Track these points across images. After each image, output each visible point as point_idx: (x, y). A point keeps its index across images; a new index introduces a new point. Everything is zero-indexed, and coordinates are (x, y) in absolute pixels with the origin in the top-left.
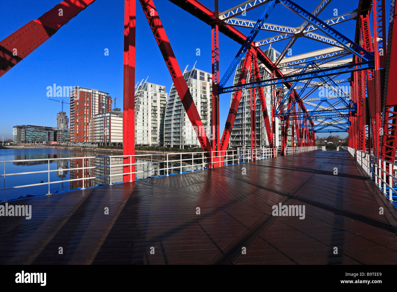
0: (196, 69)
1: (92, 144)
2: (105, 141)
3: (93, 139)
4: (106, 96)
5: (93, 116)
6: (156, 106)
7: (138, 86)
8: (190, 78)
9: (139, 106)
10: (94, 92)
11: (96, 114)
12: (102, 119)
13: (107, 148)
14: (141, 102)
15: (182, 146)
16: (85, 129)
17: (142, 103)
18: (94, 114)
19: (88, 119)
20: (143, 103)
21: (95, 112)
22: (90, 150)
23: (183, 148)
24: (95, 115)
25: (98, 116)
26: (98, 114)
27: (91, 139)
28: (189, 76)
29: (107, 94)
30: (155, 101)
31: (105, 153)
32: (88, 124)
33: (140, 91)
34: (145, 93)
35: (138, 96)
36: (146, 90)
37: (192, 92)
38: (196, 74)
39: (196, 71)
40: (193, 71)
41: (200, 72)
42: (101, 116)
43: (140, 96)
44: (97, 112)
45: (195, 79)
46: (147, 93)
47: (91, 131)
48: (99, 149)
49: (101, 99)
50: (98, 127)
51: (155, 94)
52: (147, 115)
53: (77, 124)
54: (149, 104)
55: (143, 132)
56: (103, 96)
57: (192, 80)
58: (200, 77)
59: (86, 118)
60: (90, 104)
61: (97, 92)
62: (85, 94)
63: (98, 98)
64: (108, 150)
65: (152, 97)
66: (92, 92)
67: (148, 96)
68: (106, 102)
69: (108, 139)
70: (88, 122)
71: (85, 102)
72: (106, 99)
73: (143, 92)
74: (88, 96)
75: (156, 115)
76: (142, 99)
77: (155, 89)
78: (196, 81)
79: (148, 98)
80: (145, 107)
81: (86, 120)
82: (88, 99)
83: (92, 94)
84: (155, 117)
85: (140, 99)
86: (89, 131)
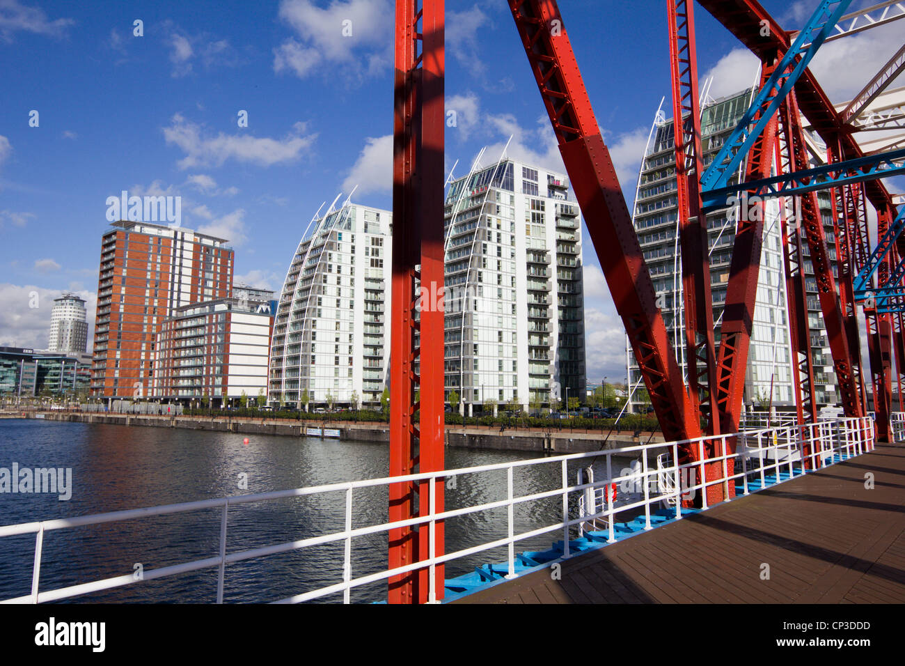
0: (511, 159)
1: (165, 401)
2: (207, 392)
3: (167, 388)
4: (218, 250)
5: (171, 312)
6: (379, 277)
7: (321, 215)
8: (493, 188)
9: (325, 277)
10: (179, 237)
11: (182, 304)
12: (201, 322)
13: (213, 416)
14: (330, 266)
15: (466, 406)
16: (143, 354)
17: (335, 269)
18: (175, 305)
19: (155, 322)
20: (339, 267)
21: (179, 300)
22: (156, 424)
23: (471, 415)
24: (180, 309)
25: (190, 312)
26: (188, 304)
27: (162, 387)
28: (487, 181)
29: (222, 241)
30: (377, 263)
31: (202, 428)
32: (154, 337)
33: (330, 229)
34: (346, 236)
35: (322, 246)
36: (349, 227)
37: (499, 231)
38: (513, 177)
39: (511, 166)
40: (500, 167)
41: (524, 168)
42: (198, 311)
43: (330, 246)
44: (186, 298)
45: (507, 189)
46: (353, 236)
47: (163, 360)
48: (188, 419)
49: (201, 259)
50: (185, 348)
51: (377, 239)
52: (352, 306)
53: (119, 338)
54: (356, 271)
55: (337, 363)
56: (208, 248)
57: (498, 194)
58: (524, 183)
59: (150, 320)
60: (164, 273)
61: (189, 237)
62: (151, 242)
63: (190, 255)
64: (217, 423)
65: (367, 249)
66: (173, 237)
67: (353, 247)
68: (219, 267)
69: (218, 386)
70: (154, 331)
71: (149, 268)
72: (216, 259)
73: (340, 234)
74: (159, 248)
75: (379, 308)
76: (335, 255)
77: (378, 225)
78: (512, 197)
79: (353, 252)
80: (345, 281)
81: (150, 324)
82: (159, 257)
83: (173, 241)
84: (377, 314)
85: (330, 255)
86: (155, 360)
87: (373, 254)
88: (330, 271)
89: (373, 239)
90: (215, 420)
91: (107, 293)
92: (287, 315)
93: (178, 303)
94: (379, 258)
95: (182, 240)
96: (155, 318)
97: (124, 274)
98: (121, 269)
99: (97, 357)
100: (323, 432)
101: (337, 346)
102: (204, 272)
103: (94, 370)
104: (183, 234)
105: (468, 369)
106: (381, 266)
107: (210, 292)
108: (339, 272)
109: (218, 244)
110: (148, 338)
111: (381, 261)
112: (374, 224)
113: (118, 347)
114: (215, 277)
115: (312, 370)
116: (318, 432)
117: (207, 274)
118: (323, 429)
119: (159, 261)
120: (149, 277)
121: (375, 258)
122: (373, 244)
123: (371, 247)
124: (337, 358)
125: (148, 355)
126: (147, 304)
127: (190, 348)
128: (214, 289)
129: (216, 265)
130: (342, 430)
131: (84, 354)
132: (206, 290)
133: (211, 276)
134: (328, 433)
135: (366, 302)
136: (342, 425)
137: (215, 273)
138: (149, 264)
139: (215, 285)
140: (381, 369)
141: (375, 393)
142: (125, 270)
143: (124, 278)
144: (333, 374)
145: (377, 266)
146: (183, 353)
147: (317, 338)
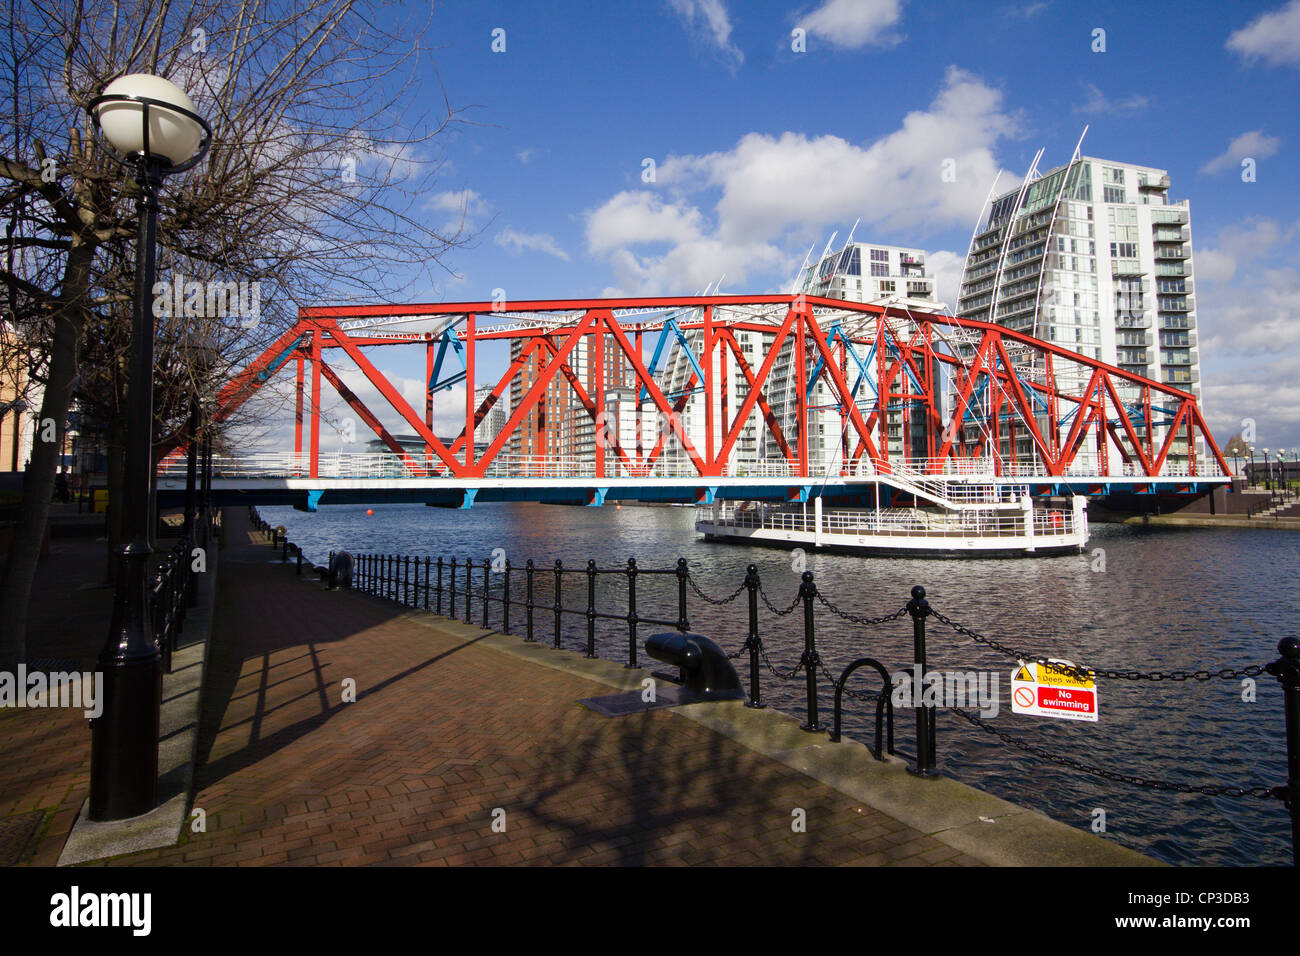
0: (857, 245)
5: (571, 402)
16: (550, 441)
19: (558, 412)
32: (558, 425)
35: (693, 336)
38: (859, 261)
39: (858, 250)
40: (847, 252)
41: (872, 251)
45: (854, 274)
47: (567, 446)
50: (584, 435)
53: (530, 427)
57: (843, 280)
58: (873, 265)
59: (554, 410)
70: (558, 420)
72: (609, 349)
78: (859, 282)
81: (554, 414)
86: (561, 446)
91: (518, 387)
94: (748, 344)
96: (558, 408)
98: (527, 365)
99: (513, 445)
105: (814, 448)
106: (751, 351)
110: (553, 426)
111: (751, 346)
113: (530, 435)
121: (744, 343)
125: (554, 442)
126: (550, 395)
127: (587, 434)
129: (609, 354)
135: (738, 386)
137: (609, 362)
139: (609, 374)
140: (754, 450)
143: (530, 374)
145: (747, 351)
146: (582, 440)
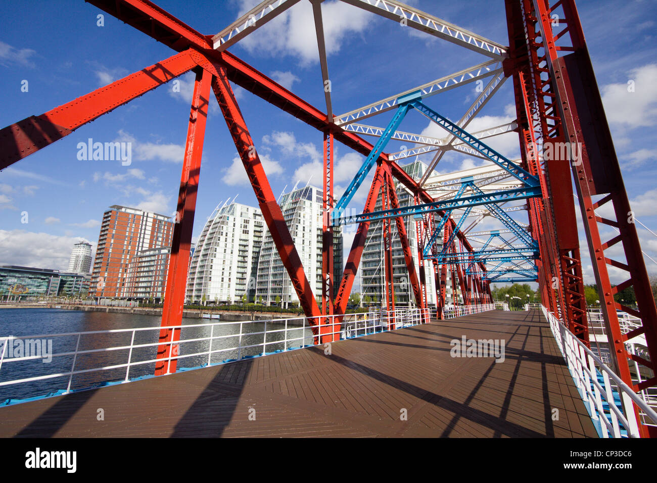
0: (311, 186)
1: (130, 299)
2: (153, 295)
3: (131, 292)
4: (166, 222)
5: (137, 253)
6: (246, 239)
7: (220, 207)
8: (302, 199)
9: (219, 238)
10: (146, 215)
11: (144, 249)
12: (153, 258)
13: (155, 307)
14: (222, 232)
15: (285, 303)
16: (120, 274)
17: (224, 234)
18: (140, 250)
19: (128, 258)
20: (227, 233)
21: (142, 246)
22: (123, 312)
23: (287, 308)
24: (143, 252)
25: (148, 253)
26: (147, 249)
27: (129, 292)
28: (300, 196)
29: (168, 218)
30: (246, 232)
31: (148, 314)
32: (127, 265)
33: (224, 215)
34: (231, 218)
35: (219, 223)
36: (233, 214)
37: (304, 219)
38: (311, 194)
39: (311, 189)
40: (306, 189)
41: (317, 191)
42: (152, 253)
43: (223, 223)
44: (146, 246)
45: (309, 200)
46: (234, 218)
47: (131, 278)
48: (140, 309)
49: (157, 226)
50: (143, 272)
51: (247, 220)
52: (232, 253)
53: (107, 265)
54: (235, 236)
55: (222, 281)
56: (160, 221)
57: (304, 202)
58: (317, 197)
59: (126, 257)
60: (135, 233)
61: (151, 215)
62: (130, 217)
63: (151, 224)
64: (156, 311)
65: (241, 225)
66: (142, 214)
67: (234, 224)
68: (165, 231)
69: (159, 292)
70: (127, 263)
71: (128, 230)
72: (164, 226)
73: (228, 217)
74: (134, 220)
75: (246, 254)
76: (225, 227)
77: (247, 214)
78: (311, 204)
79: (234, 226)
80: (229, 240)
81: (125, 259)
82: (134, 225)
83: (142, 217)
84: (244, 257)
85: (222, 227)
86: (126, 278)
87: (244, 227)
88: (222, 235)
89: (244, 220)
90: (155, 310)
91: (103, 242)
92: (199, 256)
93: (142, 248)
94: (247, 230)
95: (147, 216)
96: (128, 256)
97: (114, 233)
98: (112, 230)
99: (94, 275)
100: (211, 316)
101: (223, 272)
102: (157, 233)
103: (92, 283)
104: (148, 214)
105: (286, 285)
106: (248, 233)
107: (160, 243)
108: (226, 235)
109: (166, 219)
110: (123, 266)
111: (248, 231)
112: (245, 213)
113: (107, 270)
114: (163, 236)
115: (209, 284)
116: (208, 316)
117: (159, 234)
118: (211, 314)
119: (134, 226)
120: (127, 234)
121: (245, 229)
122: (244, 223)
123: (243, 224)
124: (223, 278)
125: (122, 275)
126: (125, 248)
127: (146, 272)
128: (162, 242)
129: (164, 229)
130: (221, 315)
131: (88, 274)
132: (157, 242)
133: (161, 235)
134: (214, 316)
135: (239, 251)
136: (221, 313)
137: (163, 233)
138: (128, 228)
139: (163, 240)
140: (245, 284)
141: (241, 296)
142: (114, 231)
143: (113, 235)
144: (220, 286)
145: (246, 233)
146: (142, 274)
147: (213, 268)
